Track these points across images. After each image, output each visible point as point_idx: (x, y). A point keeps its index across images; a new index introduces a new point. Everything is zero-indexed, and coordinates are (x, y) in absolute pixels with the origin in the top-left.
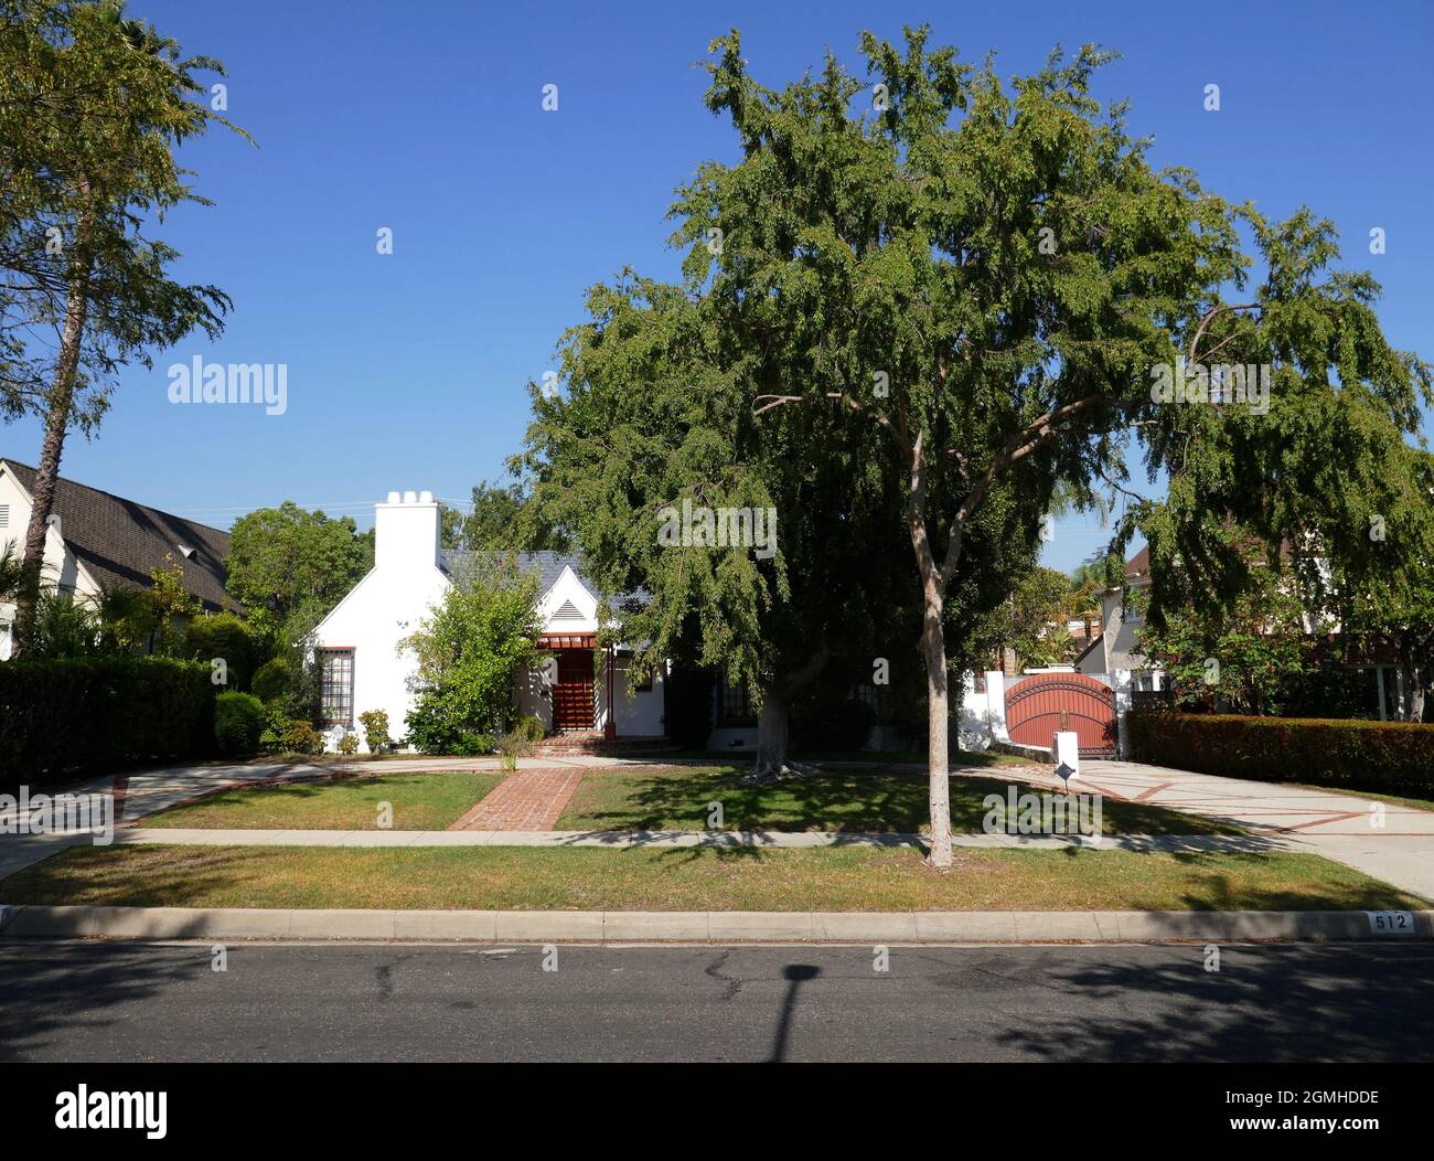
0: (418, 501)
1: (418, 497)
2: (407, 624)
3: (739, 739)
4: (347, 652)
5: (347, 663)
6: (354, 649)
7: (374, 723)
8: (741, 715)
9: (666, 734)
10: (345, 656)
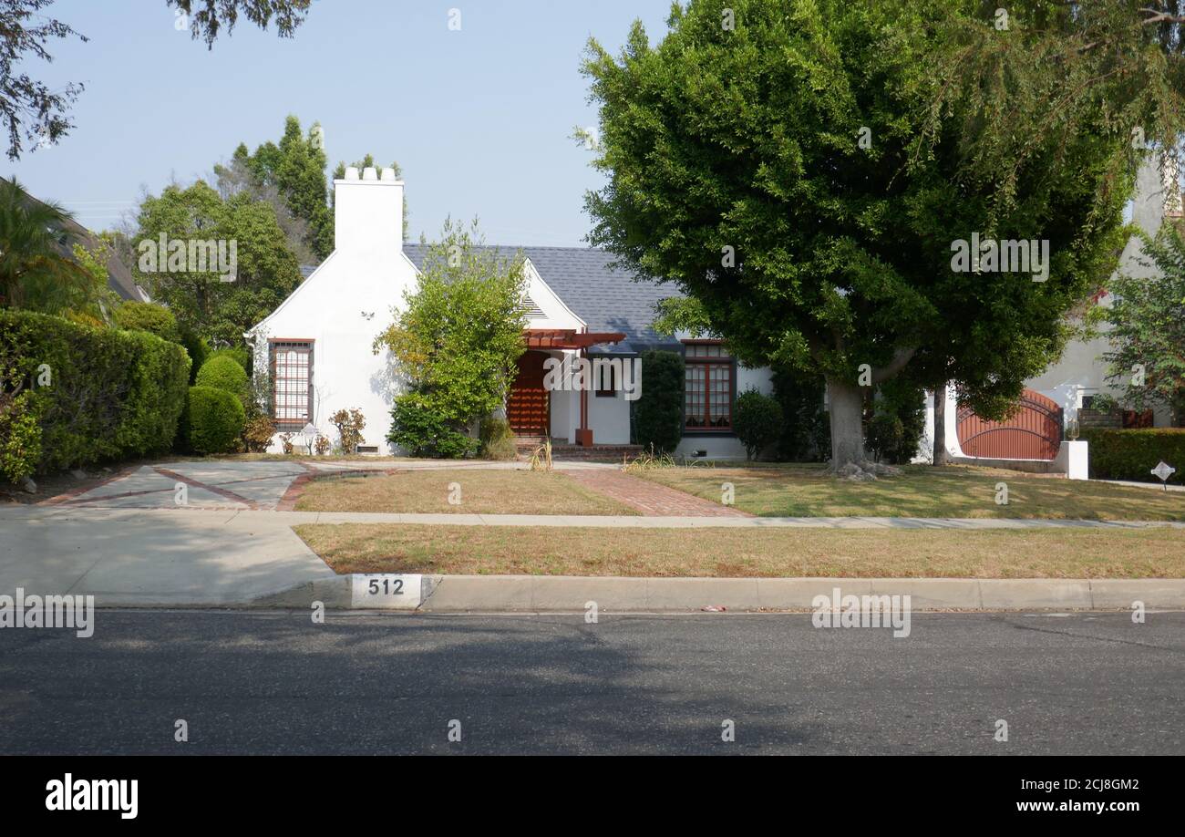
0: (379, 178)
1: (379, 174)
2: (372, 315)
3: (703, 449)
4: (305, 345)
5: (304, 357)
6: (313, 341)
7: (349, 424)
8: (703, 424)
9: (631, 442)
10: (300, 349)
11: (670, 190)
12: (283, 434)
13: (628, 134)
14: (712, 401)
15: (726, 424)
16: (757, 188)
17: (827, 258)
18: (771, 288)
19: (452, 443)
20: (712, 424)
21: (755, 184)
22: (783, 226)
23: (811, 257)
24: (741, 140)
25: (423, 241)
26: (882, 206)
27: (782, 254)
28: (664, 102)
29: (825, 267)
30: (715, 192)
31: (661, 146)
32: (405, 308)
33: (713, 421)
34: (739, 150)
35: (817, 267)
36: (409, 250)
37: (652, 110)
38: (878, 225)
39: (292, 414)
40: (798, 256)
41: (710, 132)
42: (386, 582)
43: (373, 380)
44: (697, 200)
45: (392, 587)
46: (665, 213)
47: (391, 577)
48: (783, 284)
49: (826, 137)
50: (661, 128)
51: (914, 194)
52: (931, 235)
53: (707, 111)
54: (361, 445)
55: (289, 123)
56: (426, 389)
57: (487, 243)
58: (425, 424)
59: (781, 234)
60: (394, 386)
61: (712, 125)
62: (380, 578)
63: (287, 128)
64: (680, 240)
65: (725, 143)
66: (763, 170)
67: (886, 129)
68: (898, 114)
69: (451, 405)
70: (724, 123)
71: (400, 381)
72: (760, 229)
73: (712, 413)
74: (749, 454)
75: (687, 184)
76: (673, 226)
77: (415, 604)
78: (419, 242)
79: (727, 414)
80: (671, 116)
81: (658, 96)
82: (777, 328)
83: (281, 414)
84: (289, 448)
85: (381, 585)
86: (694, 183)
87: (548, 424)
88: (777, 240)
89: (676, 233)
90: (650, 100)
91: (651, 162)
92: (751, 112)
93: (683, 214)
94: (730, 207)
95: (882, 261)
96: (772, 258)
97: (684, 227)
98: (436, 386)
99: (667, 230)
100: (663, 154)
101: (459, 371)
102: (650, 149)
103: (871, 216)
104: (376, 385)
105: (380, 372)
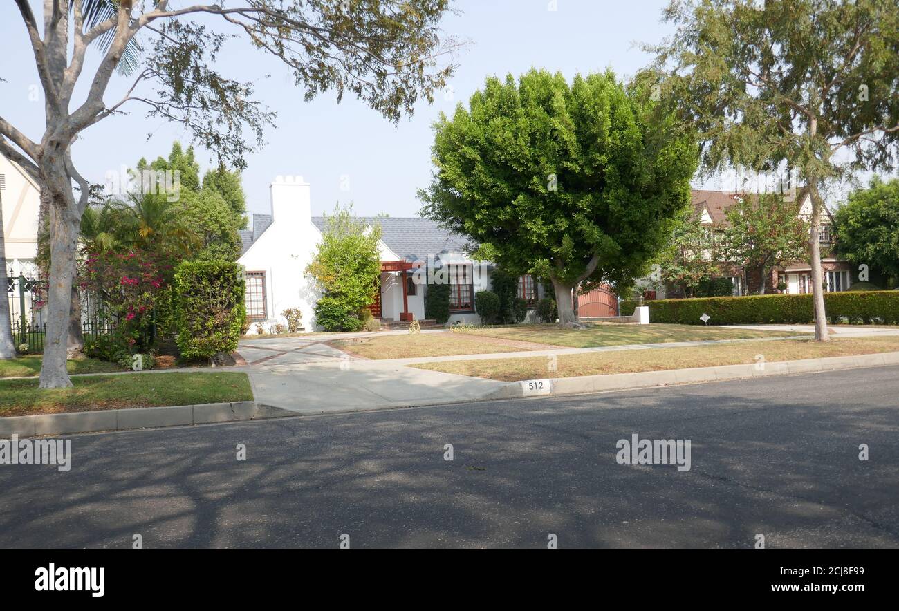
0: (294, 181)
1: (294, 179)
2: (297, 257)
3: (459, 320)
4: (261, 274)
5: (259, 281)
6: (265, 272)
7: (293, 316)
8: (458, 307)
9: (426, 319)
10: (258, 276)
11: (483, 189)
12: (257, 323)
13: (459, 161)
14: (461, 295)
15: (469, 307)
16: (530, 189)
17: (561, 222)
18: (534, 238)
19: (351, 323)
20: (462, 307)
21: (530, 187)
22: (541, 207)
23: (553, 222)
24: (521, 165)
25: (324, 215)
26: (589, 197)
27: (540, 221)
28: (480, 145)
29: (561, 227)
30: (506, 191)
31: (479, 167)
32: (317, 252)
33: (463, 305)
34: (521, 170)
35: (556, 227)
36: (315, 220)
37: (474, 149)
38: (588, 206)
39: (254, 312)
40: (547, 221)
41: (507, 161)
42: (536, 384)
43: (300, 291)
44: (497, 194)
45: (539, 386)
46: (479, 200)
47: (538, 381)
48: (539, 236)
49: (565, 164)
50: (478, 157)
51: (608, 192)
52: (619, 211)
53: (506, 150)
54: (299, 327)
55: (175, 145)
56: (335, 295)
57: (357, 216)
58: (339, 314)
59: (540, 211)
60: (312, 294)
61: (508, 157)
62: (533, 381)
63: (173, 149)
64: (485, 215)
65: (514, 166)
66: (535, 179)
67: (595, 160)
68: (601, 154)
69: (349, 303)
70: (514, 156)
71: (315, 292)
72: (531, 209)
73: (462, 301)
74: (482, 321)
75: (492, 187)
76: (483, 207)
77: (549, 393)
78: (322, 216)
79: (469, 301)
80: (484, 152)
81: (477, 141)
82: (532, 257)
83: (249, 312)
84: (260, 332)
85: (533, 385)
86: (495, 186)
87: (381, 311)
88: (537, 214)
89: (484, 211)
90: (472, 143)
91: (473, 175)
92: (528, 152)
93: (488, 201)
94: (515, 198)
95: (594, 224)
96: (535, 223)
97: (487, 208)
98: (340, 293)
99: (479, 209)
100: (480, 171)
101: (352, 285)
102: (473, 168)
103: (585, 201)
104: (302, 295)
105: (304, 288)
